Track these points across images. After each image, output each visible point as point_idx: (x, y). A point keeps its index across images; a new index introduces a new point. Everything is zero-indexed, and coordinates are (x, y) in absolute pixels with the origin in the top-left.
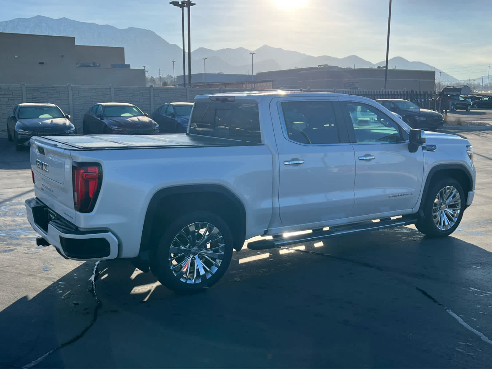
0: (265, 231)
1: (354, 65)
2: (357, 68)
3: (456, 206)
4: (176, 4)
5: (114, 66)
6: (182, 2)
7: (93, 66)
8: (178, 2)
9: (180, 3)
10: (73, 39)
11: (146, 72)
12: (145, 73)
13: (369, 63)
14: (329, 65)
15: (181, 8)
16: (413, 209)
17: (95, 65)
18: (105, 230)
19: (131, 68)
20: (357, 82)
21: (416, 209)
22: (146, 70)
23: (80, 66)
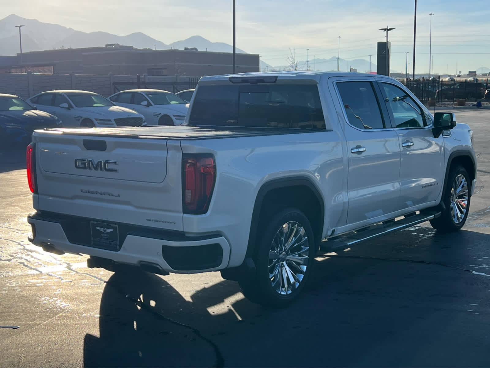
0: (333, 230)
1: (155, 45)
2: (157, 50)
3: (464, 196)
13: (161, 43)
14: (120, 45)
18: (218, 234)
20: (166, 68)
21: (438, 201)
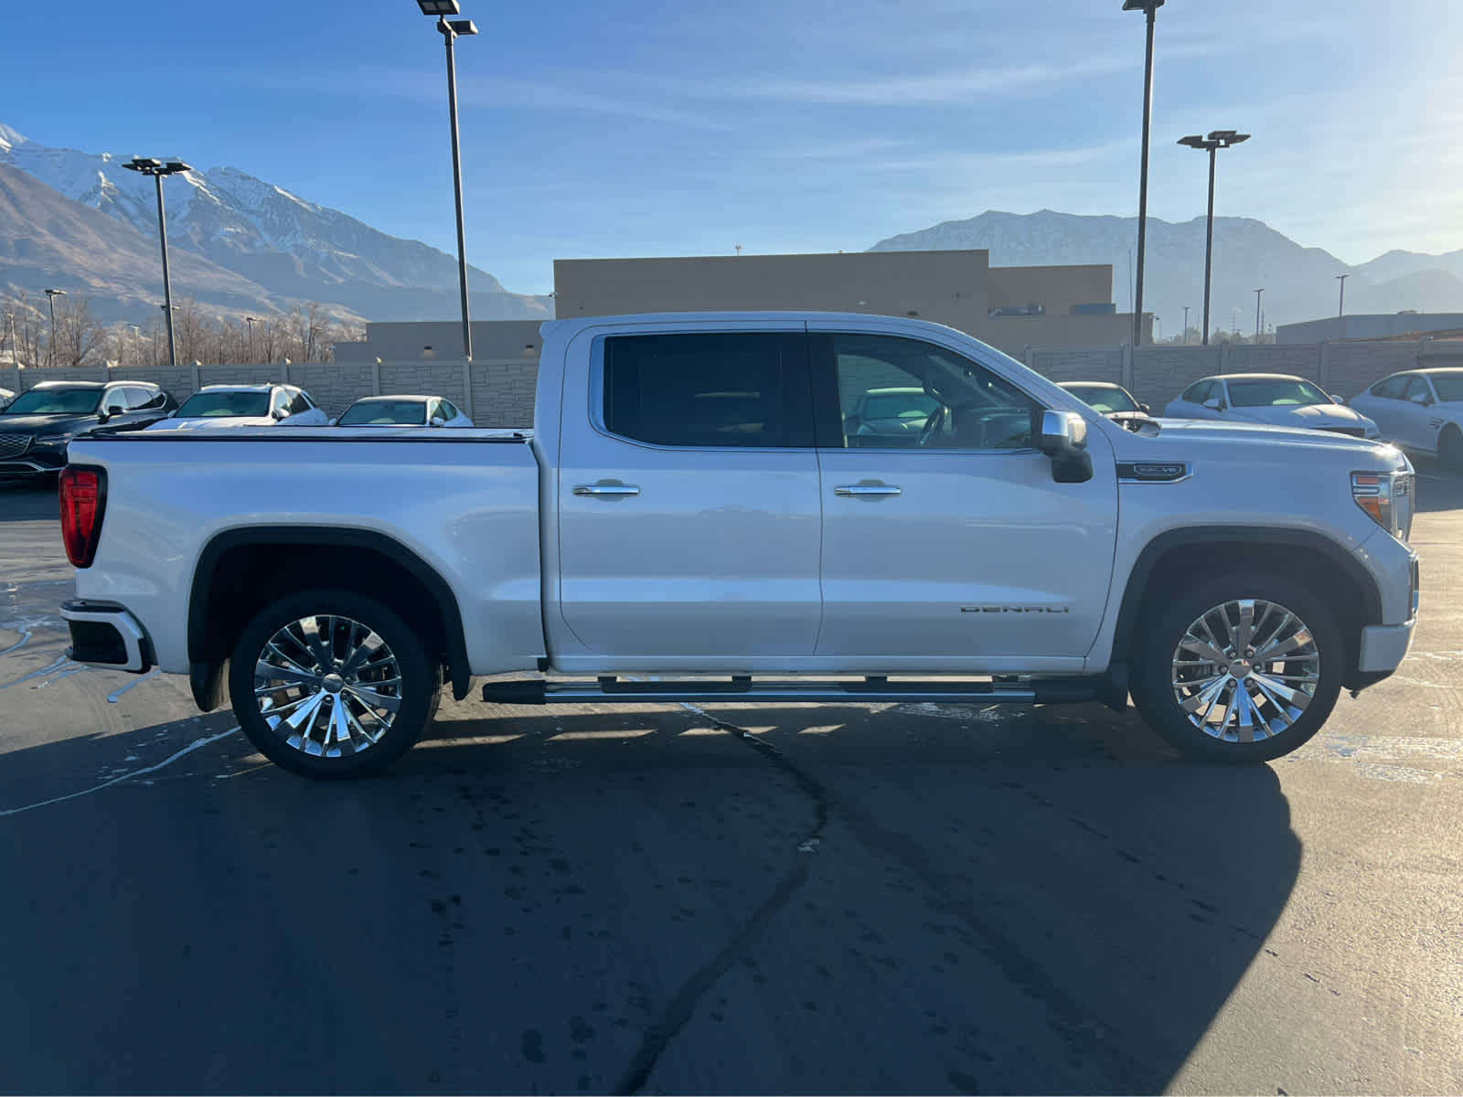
4: (1194, 142)
5: (1078, 310)
6: (1212, 136)
7: (1029, 314)
8: (1201, 137)
9: (1205, 139)
10: (985, 253)
11: (1154, 320)
12: (1152, 320)
15: (1209, 152)
16: (1088, 658)
17: (1032, 311)
18: (117, 609)
19: (1117, 312)
22: (1155, 314)
23: (999, 314)
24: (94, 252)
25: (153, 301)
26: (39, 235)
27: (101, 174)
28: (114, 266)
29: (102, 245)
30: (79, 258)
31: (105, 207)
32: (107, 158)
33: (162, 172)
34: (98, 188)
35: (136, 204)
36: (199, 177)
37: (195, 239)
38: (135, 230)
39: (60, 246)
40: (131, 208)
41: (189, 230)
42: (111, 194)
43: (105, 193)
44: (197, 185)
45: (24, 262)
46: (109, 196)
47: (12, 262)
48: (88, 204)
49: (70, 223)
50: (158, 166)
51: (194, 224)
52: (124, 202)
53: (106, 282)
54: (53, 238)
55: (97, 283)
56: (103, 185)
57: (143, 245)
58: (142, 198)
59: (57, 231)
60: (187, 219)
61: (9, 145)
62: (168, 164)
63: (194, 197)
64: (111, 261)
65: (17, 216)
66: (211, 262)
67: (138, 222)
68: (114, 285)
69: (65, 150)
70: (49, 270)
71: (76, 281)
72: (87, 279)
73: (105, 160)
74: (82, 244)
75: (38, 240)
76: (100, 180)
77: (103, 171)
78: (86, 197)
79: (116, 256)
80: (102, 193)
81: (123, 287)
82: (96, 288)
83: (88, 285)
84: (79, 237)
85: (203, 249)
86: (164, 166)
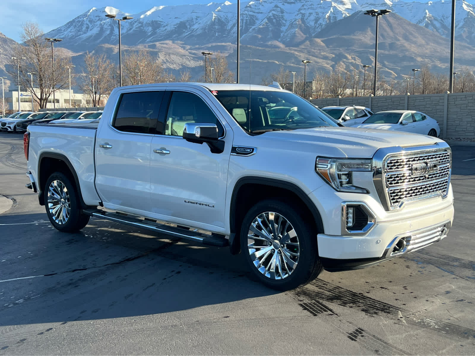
24: (420, 46)
25: (441, 66)
26: (399, 40)
27: (427, 11)
28: (427, 51)
29: (423, 42)
30: (413, 49)
31: (427, 26)
32: (431, 3)
33: (379, 14)
34: (425, 17)
35: (440, 23)
36: (470, 7)
37: (464, 36)
38: (438, 35)
39: (406, 44)
40: (438, 25)
41: (462, 32)
42: (430, 19)
43: (428, 19)
44: (468, 10)
45: (392, 52)
46: (429, 20)
47: (387, 52)
48: (420, 25)
49: (412, 34)
50: (377, 12)
51: (465, 29)
52: (435, 23)
53: (423, 59)
54: (404, 41)
55: (419, 59)
56: (427, 16)
57: (440, 41)
58: (443, 20)
59: (406, 38)
60: (461, 27)
61: (392, 4)
62: (381, 11)
63: (467, 16)
64: (427, 49)
65: (391, 34)
66: (470, 46)
67: (440, 31)
68: (426, 60)
69: (414, 2)
70: (401, 55)
71: (412, 59)
72: (415, 58)
73: (430, 5)
74: (415, 43)
75: (398, 43)
76: (426, 14)
77: (428, 10)
78: (420, 22)
79: (429, 47)
80: (426, 20)
81: (430, 60)
82: (418, 61)
83: (415, 60)
84: (414, 39)
85: (468, 40)
86: (380, 12)
